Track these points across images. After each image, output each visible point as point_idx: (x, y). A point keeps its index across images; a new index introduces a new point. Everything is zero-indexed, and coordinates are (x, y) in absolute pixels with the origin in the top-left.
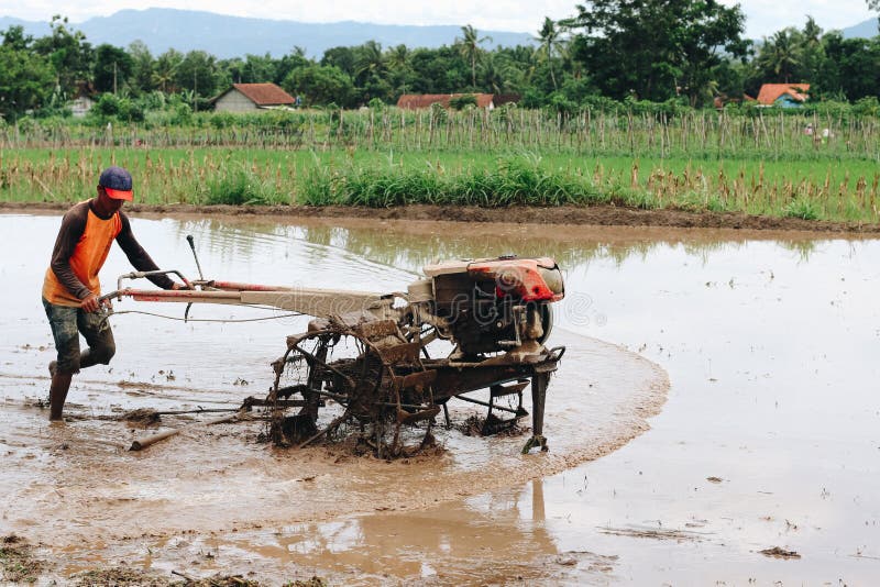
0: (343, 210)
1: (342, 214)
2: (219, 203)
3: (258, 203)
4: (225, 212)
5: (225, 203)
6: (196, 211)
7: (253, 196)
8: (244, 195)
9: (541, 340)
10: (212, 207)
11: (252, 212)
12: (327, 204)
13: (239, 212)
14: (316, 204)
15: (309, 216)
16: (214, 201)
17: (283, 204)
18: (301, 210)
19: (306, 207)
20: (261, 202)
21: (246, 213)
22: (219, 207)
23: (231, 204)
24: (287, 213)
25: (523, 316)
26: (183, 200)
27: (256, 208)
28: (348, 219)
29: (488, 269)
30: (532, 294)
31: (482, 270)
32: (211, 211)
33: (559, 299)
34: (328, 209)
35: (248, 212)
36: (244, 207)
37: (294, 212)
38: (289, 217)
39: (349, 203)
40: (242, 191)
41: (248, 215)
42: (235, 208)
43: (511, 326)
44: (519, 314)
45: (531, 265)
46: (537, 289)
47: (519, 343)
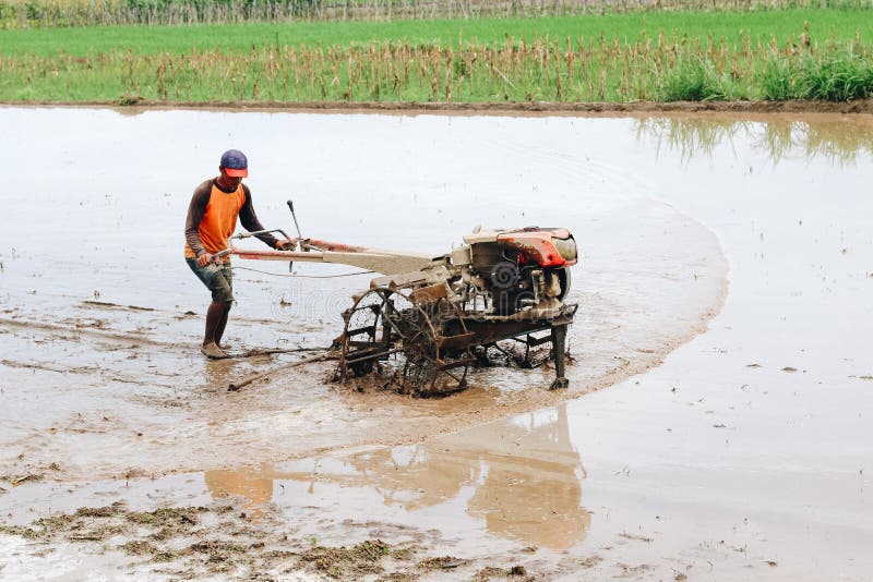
0: (803, 104)
1: (803, 109)
2: (679, 99)
3: (717, 99)
4: (684, 109)
5: (684, 99)
6: (656, 108)
7: (712, 91)
8: (704, 91)
9: (560, 298)
10: (672, 104)
11: (712, 108)
12: (786, 99)
13: (698, 109)
14: (776, 99)
15: (768, 111)
16: (673, 98)
17: (742, 99)
18: (761, 106)
19: (765, 103)
20: (720, 97)
21: (706, 109)
22: (679, 103)
23: (690, 100)
24: (746, 109)
25: (542, 279)
26: (642, 98)
27: (716, 104)
28: (809, 114)
29: (512, 239)
30: (547, 262)
31: (507, 240)
32: (670, 109)
33: (572, 264)
34: (787, 104)
35: (708, 108)
36: (703, 103)
37: (755, 108)
38: (748, 113)
39: (809, 98)
40: (701, 87)
41: (708, 112)
42: (694, 104)
43: (531, 288)
44: (537, 277)
45: (547, 236)
46: (550, 257)
47: (537, 301)
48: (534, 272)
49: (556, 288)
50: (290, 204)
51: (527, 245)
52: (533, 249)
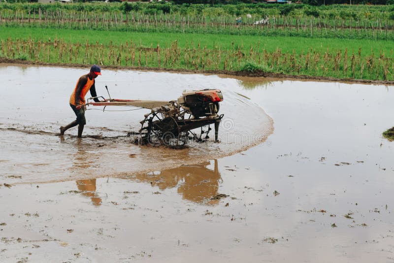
9: (217, 113)
30: (215, 100)
31: (199, 93)
33: (221, 101)
43: (209, 109)
44: (211, 105)
45: (214, 91)
46: (216, 98)
47: (211, 114)
48: (210, 104)
49: (216, 109)
50: (106, 87)
51: (207, 95)
52: (210, 96)
